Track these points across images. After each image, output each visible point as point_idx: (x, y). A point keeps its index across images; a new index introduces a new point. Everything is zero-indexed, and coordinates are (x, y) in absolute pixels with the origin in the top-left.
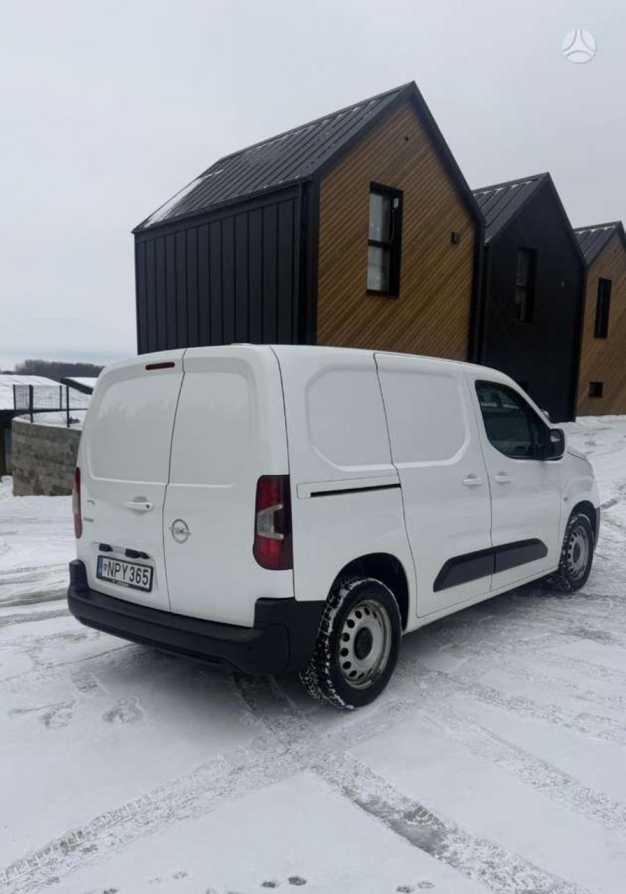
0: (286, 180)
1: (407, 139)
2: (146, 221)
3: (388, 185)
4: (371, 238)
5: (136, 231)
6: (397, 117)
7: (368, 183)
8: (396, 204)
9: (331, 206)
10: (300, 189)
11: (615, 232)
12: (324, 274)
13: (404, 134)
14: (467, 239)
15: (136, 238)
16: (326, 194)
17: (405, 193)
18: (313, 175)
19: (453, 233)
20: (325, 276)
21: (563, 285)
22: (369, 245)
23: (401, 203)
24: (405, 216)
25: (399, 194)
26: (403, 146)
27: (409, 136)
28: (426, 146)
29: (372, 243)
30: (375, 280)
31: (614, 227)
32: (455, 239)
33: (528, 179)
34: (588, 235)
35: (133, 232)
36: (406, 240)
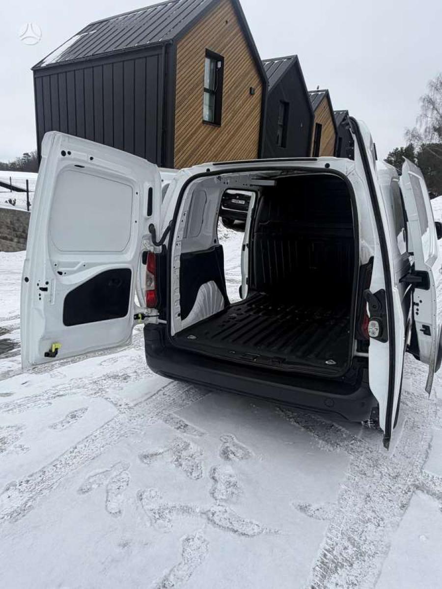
0: (151, 42)
1: (227, 22)
2: (41, 62)
3: (216, 52)
4: (205, 87)
5: (34, 69)
6: (222, 6)
7: (204, 50)
8: (219, 65)
9: (183, 61)
10: (163, 48)
11: (325, 96)
12: (178, 107)
13: (225, 19)
14: (258, 92)
15: (35, 74)
16: (181, 54)
17: (225, 59)
18: (172, 40)
19: (251, 88)
20: (179, 109)
21: (302, 126)
22: (205, 91)
23: (222, 65)
24: (225, 74)
25: (221, 59)
26: (224, 26)
27: (228, 20)
28: (237, 28)
29: (206, 90)
30: (206, 114)
31: (324, 92)
32: (252, 92)
33: (284, 58)
34: (317, 96)
35: (32, 69)
36: (225, 89)
